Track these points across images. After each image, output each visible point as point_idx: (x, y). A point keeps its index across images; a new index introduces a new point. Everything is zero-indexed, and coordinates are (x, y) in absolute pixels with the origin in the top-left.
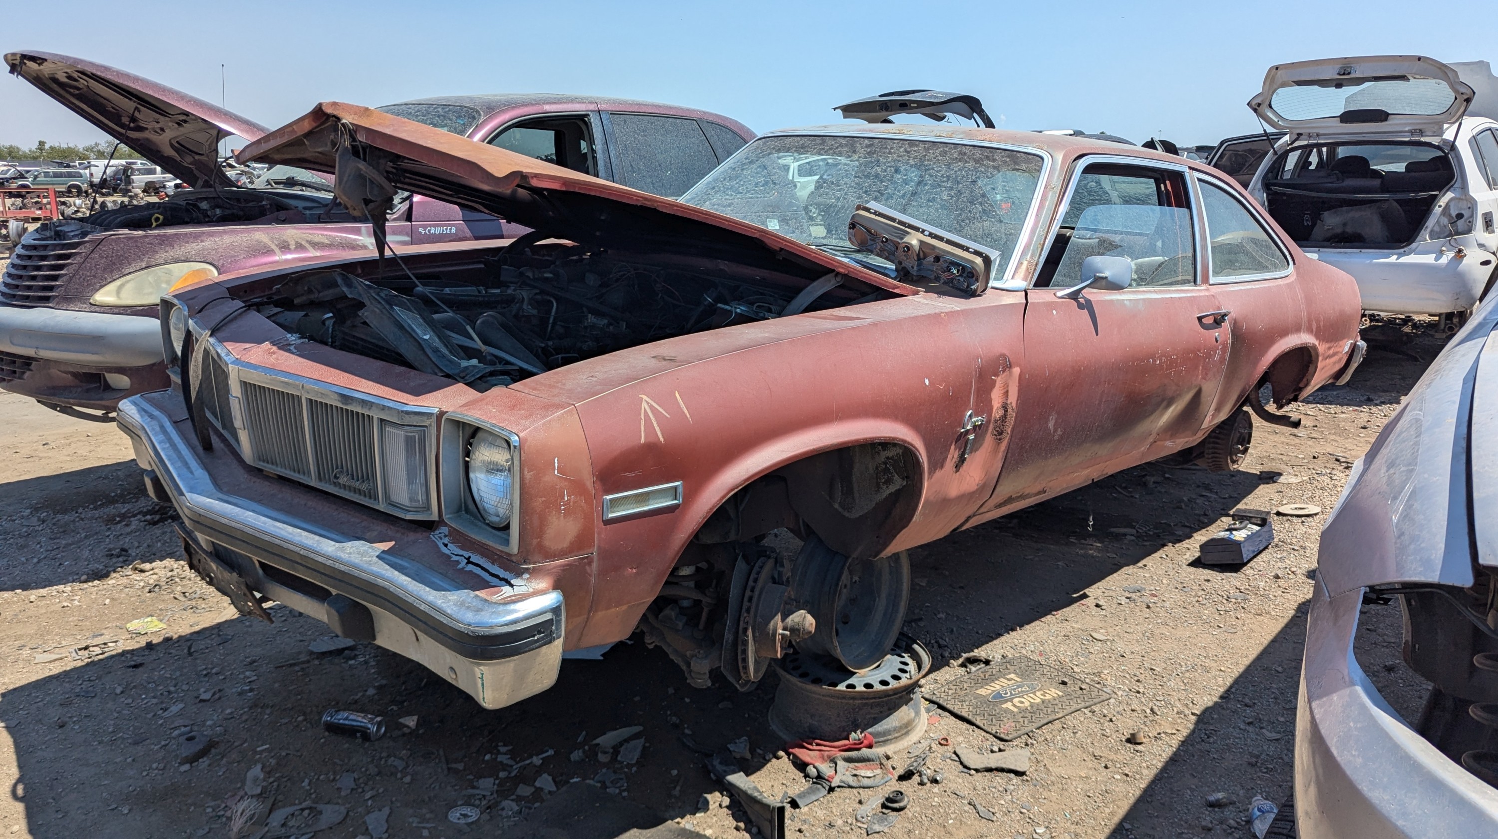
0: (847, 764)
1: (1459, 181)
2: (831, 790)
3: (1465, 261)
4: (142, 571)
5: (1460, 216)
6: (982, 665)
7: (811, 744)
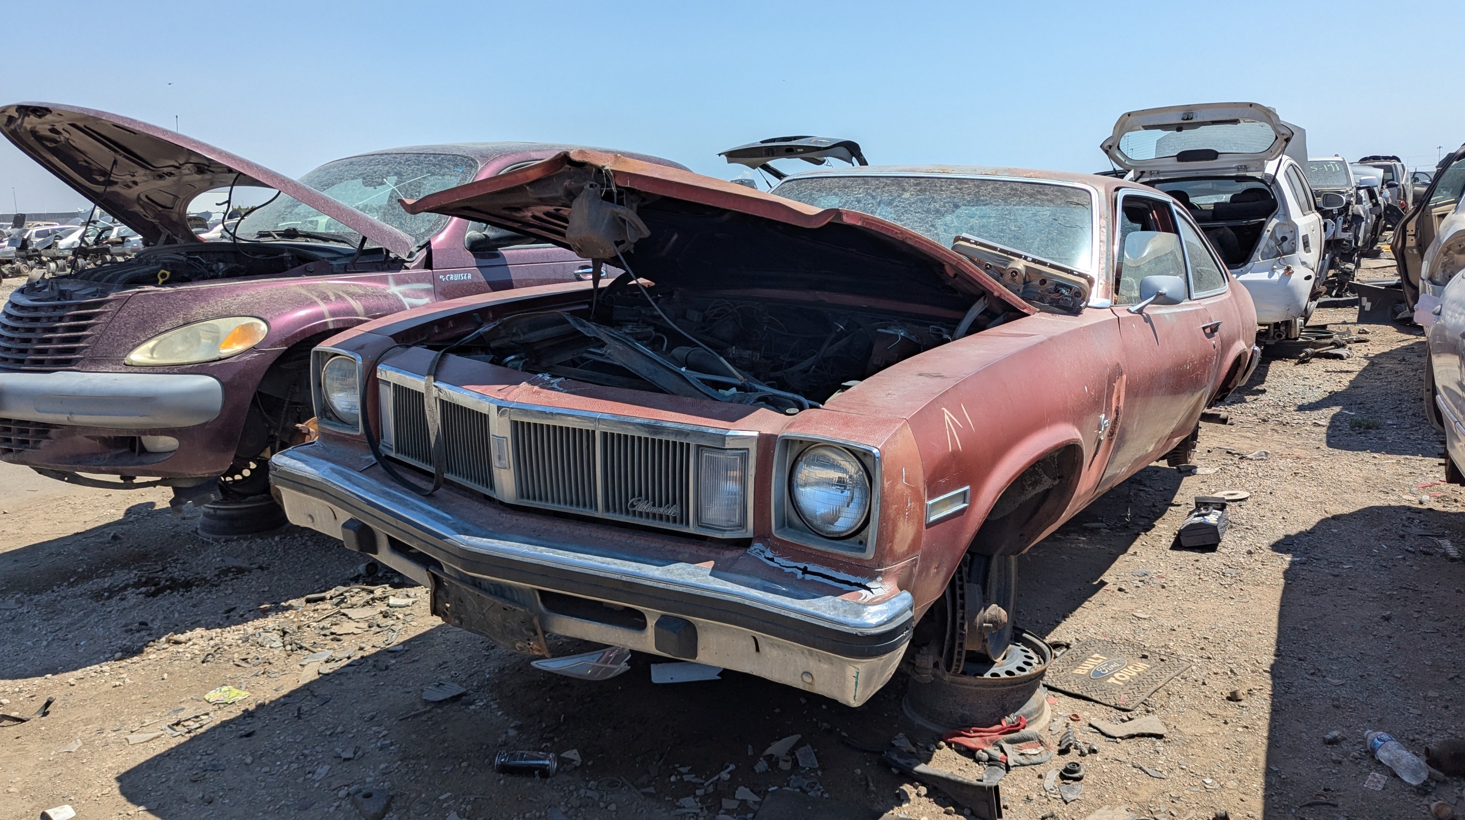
0: (1010, 745)
1: (1281, 209)
2: (1008, 768)
3: (1293, 276)
4: (177, 643)
5: (1284, 239)
6: (1065, 649)
7: (969, 732)
